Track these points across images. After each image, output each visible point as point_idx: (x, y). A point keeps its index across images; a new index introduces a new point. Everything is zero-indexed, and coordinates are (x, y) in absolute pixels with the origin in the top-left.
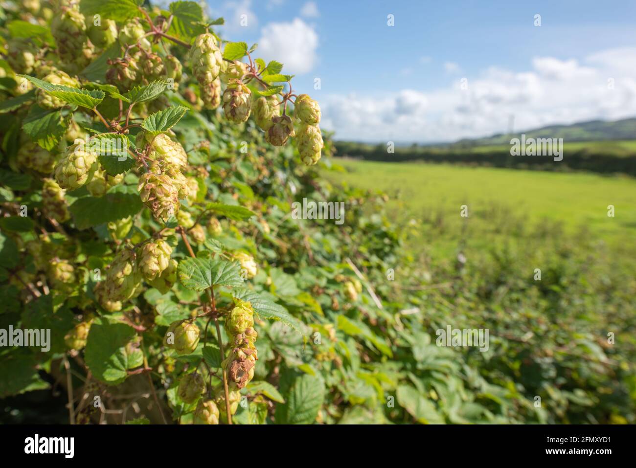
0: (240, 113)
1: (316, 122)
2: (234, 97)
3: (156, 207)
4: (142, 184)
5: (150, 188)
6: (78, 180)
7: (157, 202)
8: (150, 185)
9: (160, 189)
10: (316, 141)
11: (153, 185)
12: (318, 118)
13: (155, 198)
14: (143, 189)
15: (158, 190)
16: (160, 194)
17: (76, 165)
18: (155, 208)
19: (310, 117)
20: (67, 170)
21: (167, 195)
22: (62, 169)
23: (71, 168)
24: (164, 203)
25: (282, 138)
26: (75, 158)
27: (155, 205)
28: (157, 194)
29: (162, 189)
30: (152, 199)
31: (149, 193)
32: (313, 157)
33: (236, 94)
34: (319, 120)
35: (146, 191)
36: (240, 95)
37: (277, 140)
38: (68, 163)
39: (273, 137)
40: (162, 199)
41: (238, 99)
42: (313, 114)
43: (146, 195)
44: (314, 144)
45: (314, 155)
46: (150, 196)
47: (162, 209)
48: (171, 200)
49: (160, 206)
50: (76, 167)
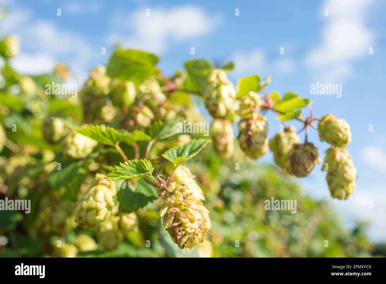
0: (257, 143)
1: (345, 142)
2: (249, 125)
3: (180, 234)
4: (166, 209)
5: (174, 212)
6: (97, 214)
7: (181, 229)
8: (174, 210)
9: (184, 214)
10: (347, 168)
11: (177, 209)
12: (347, 137)
13: (179, 223)
14: (166, 214)
15: (182, 214)
16: (185, 218)
17: (96, 199)
18: (178, 235)
19: (338, 135)
20: (87, 205)
21: (192, 221)
22: (82, 204)
23: (91, 202)
24: (188, 230)
25: (307, 166)
26: (96, 192)
27: (179, 231)
28: (181, 218)
29: (186, 214)
30: (176, 224)
31: (173, 218)
32: (346, 188)
33: (251, 122)
34: (350, 140)
35: (169, 215)
36: (255, 123)
37: (300, 168)
38: (89, 198)
39: (295, 166)
40: (187, 225)
41: (253, 127)
42: (341, 132)
43: (169, 221)
44: (345, 172)
45: (347, 186)
46: (174, 221)
47: (187, 237)
48: (197, 227)
49: (184, 233)
50: (96, 201)
